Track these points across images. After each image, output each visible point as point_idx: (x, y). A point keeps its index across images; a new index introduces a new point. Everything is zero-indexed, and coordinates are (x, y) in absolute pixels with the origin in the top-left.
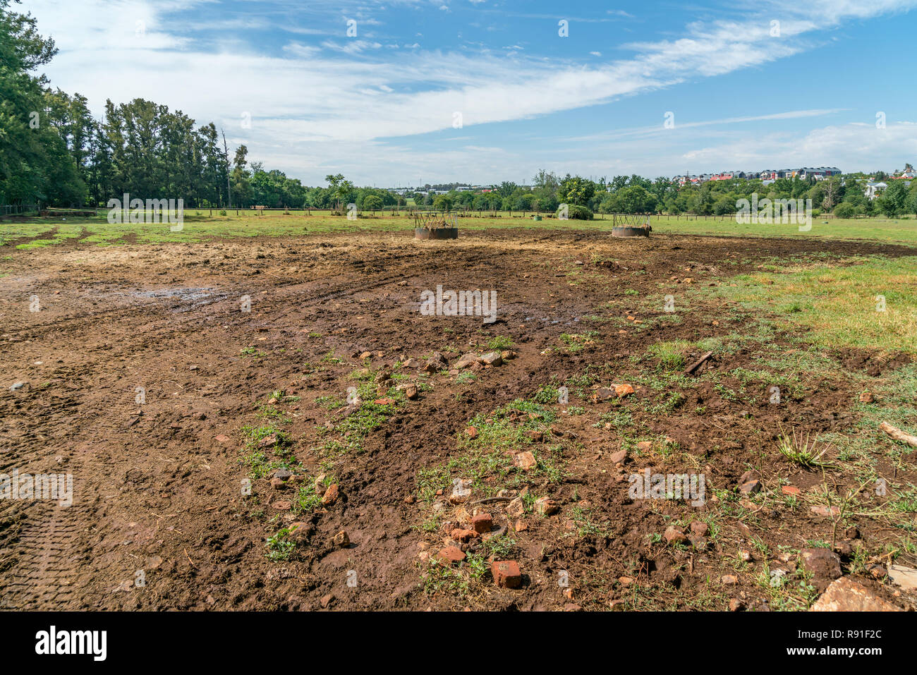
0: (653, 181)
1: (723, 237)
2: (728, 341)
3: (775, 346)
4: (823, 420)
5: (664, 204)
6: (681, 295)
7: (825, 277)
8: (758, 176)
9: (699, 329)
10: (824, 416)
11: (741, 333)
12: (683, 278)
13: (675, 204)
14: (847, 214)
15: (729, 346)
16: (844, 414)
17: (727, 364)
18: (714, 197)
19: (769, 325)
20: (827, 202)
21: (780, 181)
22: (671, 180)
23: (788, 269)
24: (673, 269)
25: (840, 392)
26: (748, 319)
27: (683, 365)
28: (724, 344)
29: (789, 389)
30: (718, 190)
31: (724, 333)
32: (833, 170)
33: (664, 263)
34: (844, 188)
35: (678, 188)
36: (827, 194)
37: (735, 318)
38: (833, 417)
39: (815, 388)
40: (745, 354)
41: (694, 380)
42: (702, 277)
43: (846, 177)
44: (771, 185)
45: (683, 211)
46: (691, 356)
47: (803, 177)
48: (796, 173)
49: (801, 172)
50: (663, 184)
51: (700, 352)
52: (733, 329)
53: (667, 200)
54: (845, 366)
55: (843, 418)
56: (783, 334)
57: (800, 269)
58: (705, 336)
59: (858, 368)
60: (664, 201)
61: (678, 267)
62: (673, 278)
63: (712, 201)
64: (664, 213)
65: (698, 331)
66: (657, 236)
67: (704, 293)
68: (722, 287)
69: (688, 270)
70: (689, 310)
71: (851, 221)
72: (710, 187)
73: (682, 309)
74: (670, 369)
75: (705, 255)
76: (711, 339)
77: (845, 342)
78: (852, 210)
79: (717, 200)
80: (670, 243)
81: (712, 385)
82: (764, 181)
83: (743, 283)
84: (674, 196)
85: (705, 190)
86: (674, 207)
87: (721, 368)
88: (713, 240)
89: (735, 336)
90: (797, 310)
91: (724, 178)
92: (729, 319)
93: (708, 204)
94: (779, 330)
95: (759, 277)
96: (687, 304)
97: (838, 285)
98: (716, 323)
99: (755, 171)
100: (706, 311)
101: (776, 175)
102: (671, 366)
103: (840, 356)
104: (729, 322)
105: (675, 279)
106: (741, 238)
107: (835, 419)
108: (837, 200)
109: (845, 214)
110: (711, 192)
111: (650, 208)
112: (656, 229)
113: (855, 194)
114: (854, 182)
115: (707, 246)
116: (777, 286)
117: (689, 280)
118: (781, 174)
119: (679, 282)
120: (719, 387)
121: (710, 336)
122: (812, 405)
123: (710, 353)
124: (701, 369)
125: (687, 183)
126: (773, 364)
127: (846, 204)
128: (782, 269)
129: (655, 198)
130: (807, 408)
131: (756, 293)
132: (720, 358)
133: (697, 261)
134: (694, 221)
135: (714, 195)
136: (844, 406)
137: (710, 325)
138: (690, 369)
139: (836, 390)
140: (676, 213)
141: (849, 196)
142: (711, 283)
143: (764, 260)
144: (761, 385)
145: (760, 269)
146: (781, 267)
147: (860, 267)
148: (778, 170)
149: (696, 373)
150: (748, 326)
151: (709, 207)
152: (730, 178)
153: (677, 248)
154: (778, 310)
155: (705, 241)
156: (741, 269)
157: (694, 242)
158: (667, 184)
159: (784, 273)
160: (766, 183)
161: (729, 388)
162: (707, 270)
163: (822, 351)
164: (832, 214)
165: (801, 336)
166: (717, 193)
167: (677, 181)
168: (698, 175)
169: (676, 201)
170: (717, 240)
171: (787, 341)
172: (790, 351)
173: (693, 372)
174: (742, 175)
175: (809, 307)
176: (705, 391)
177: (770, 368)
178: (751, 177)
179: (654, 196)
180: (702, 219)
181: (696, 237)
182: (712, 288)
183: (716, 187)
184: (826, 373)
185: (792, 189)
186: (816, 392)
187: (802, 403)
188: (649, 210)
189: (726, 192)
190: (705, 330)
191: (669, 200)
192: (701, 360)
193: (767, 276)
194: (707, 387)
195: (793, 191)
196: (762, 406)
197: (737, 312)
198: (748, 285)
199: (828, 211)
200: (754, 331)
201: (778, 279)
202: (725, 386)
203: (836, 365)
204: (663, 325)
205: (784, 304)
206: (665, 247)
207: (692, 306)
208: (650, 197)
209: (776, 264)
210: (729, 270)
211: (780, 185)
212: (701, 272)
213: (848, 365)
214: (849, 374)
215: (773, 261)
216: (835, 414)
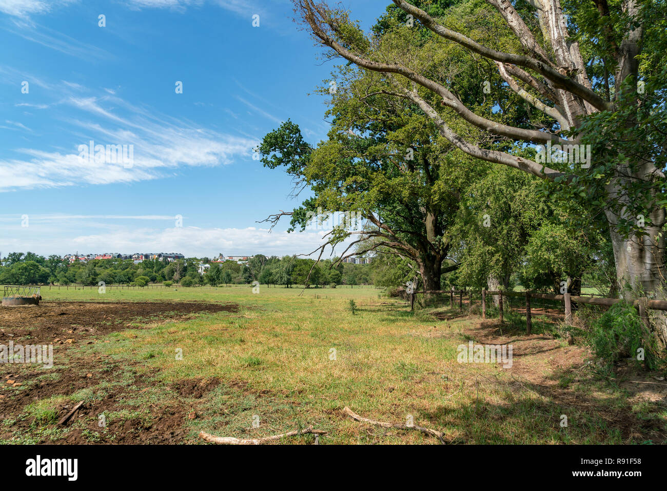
0: (47, 258)
1: (103, 303)
2: (98, 390)
3: (134, 387)
4: (164, 440)
5: (56, 276)
6: (63, 354)
7: (172, 329)
8: (131, 257)
9: (74, 383)
10: (166, 436)
11: (109, 381)
12: (66, 339)
13: (65, 277)
14: (188, 284)
15: (99, 393)
16: (178, 432)
17: (96, 409)
18: (98, 272)
19: (131, 371)
20: (176, 276)
21: (146, 261)
22: (62, 257)
23: (148, 326)
24: (57, 332)
25: (176, 415)
26: (116, 368)
27: (57, 418)
28: (94, 393)
29: (142, 420)
30: (101, 266)
31: (95, 382)
32: (180, 255)
33: (49, 328)
34: (186, 267)
35: (69, 264)
36: (176, 271)
37: (105, 369)
38: (171, 436)
39: (160, 415)
40: (111, 398)
41: (65, 430)
42: (82, 337)
43: (187, 260)
44: (140, 263)
45: (72, 282)
46: (64, 409)
47: (161, 259)
48: (157, 256)
49: (160, 255)
50: (55, 261)
51: (73, 404)
52: (103, 378)
53: (59, 273)
54: (181, 394)
55: (177, 435)
56: (141, 376)
57: (156, 325)
58: (79, 389)
59: (189, 394)
60: (56, 274)
61: (62, 330)
62: (56, 340)
63: (96, 275)
64: (55, 284)
65: (73, 385)
66: (47, 304)
67: (83, 351)
68: (98, 344)
69: (71, 332)
70: (67, 367)
71: (191, 289)
72: (95, 263)
73: (61, 367)
74: (43, 425)
75: (87, 318)
76: (84, 390)
77: (182, 376)
78: (191, 282)
79: (100, 274)
80: (57, 310)
81: (80, 432)
82: (135, 261)
83: (114, 339)
84: (65, 270)
85: (91, 266)
86: (65, 279)
87: (90, 414)
88: (95, 305)
89: (104, 384)
90: (152, 356)
91: (105, 258)
92: (101, 370)
93: (93, 277)
94: (138, 374)
95: (128, 333)
96: (67, 361)
97: (179, 335)
98: (90, 375)
99: (128, 253)
100: (83, 366)
101: (143, 257)
102: (45, 421)
103: (178, 387)
104: (101, 372)
105: (58, 341)
106: (117, 303)
107: (172, 437)
108: (182, 275)
109: (187, 284)
110: (96, 268)
111: (44, 280)
112: (46, 297)
113: (193, 271)
114: (192, 263)
115: (89, 311)
116: (140, 339)
117: (70, 341)
118: (147, 256)
119: (62, 343)
120: (86, 432)
121: (83, 388)
122: (157, 430)
123: (81, 403)
124: (73, 418)
125: (76, 260)
126: (131, 403)
127: (187, 278)
128: (144, 325)
129: (48, 271)
130: (153, 434)
131: (124, 346)
132: (91, 405)
133: (79, 324)
134: (82, 290)
135: (97, 270)
136: (179, 425)
137: (85, 377)
138: (63, 420)
139: (173, 414)
140: (66, 283)
141: (189, 272)
142: (90, 341)
143: (132, 320)
144: (121, 423)
145: (128, 327)
146: (143, 325)
147: (194, 320)
148: (144, 253)
149: (69, 423)
150: (115, 374)
151: (94, 279)
152: (110, 258)
153: (63, 314)
154: (139, 358)
155: (88, 306)
156: (114, 328)
157: (78, 308)
158: (59, 260)
159: (146, 328)
160: (136, 262)
161: (95, 431)
162: (87, 331)
163: (167, 385)
164: (180, 284)
165: (154, 376)
166: (100, 268)
167: (68, 259)
168: (85, 254)
169: (66, 275)
170: (98, 306)
171: (143, 382)
172: (144, 390)
173: (66, 424)
174: (119, 256)
175: (160, 353)
176: (73, 438)
177: (129, 406)
178: (126, 258)
179: (47, 270)
180: (88, 289)
181: (81, 303)
182: (89, 345)
183: (99, 264)
184: (168, 402)
185: (154, 267)
186: (160, 419)
187: (151, 430)
188: (42, 281)
189: (107, 268)
190: (80, 383)
191: (61, 274)
192: (73, 410)
193: (133, 332)
194: (76, 435)
195: (155, 268)
196: (121, 440)
197: (108, 363)
198: (119, 341)
199: (177, 282)
200: (119, 378)
201: (139, 333)
202: (91, 430)
203: (176, 395)
204: (43, 384)
205: (144, 352)
206: (52, 313)
207: (71, 363)
208: (44, 271)
209: (140, 322)
210: (104, 330)
211: (146, 264)
212: (81, 333)
213: (183, 393)
214: (182, 400)
215: (138, 320)
216: (172, 433)
